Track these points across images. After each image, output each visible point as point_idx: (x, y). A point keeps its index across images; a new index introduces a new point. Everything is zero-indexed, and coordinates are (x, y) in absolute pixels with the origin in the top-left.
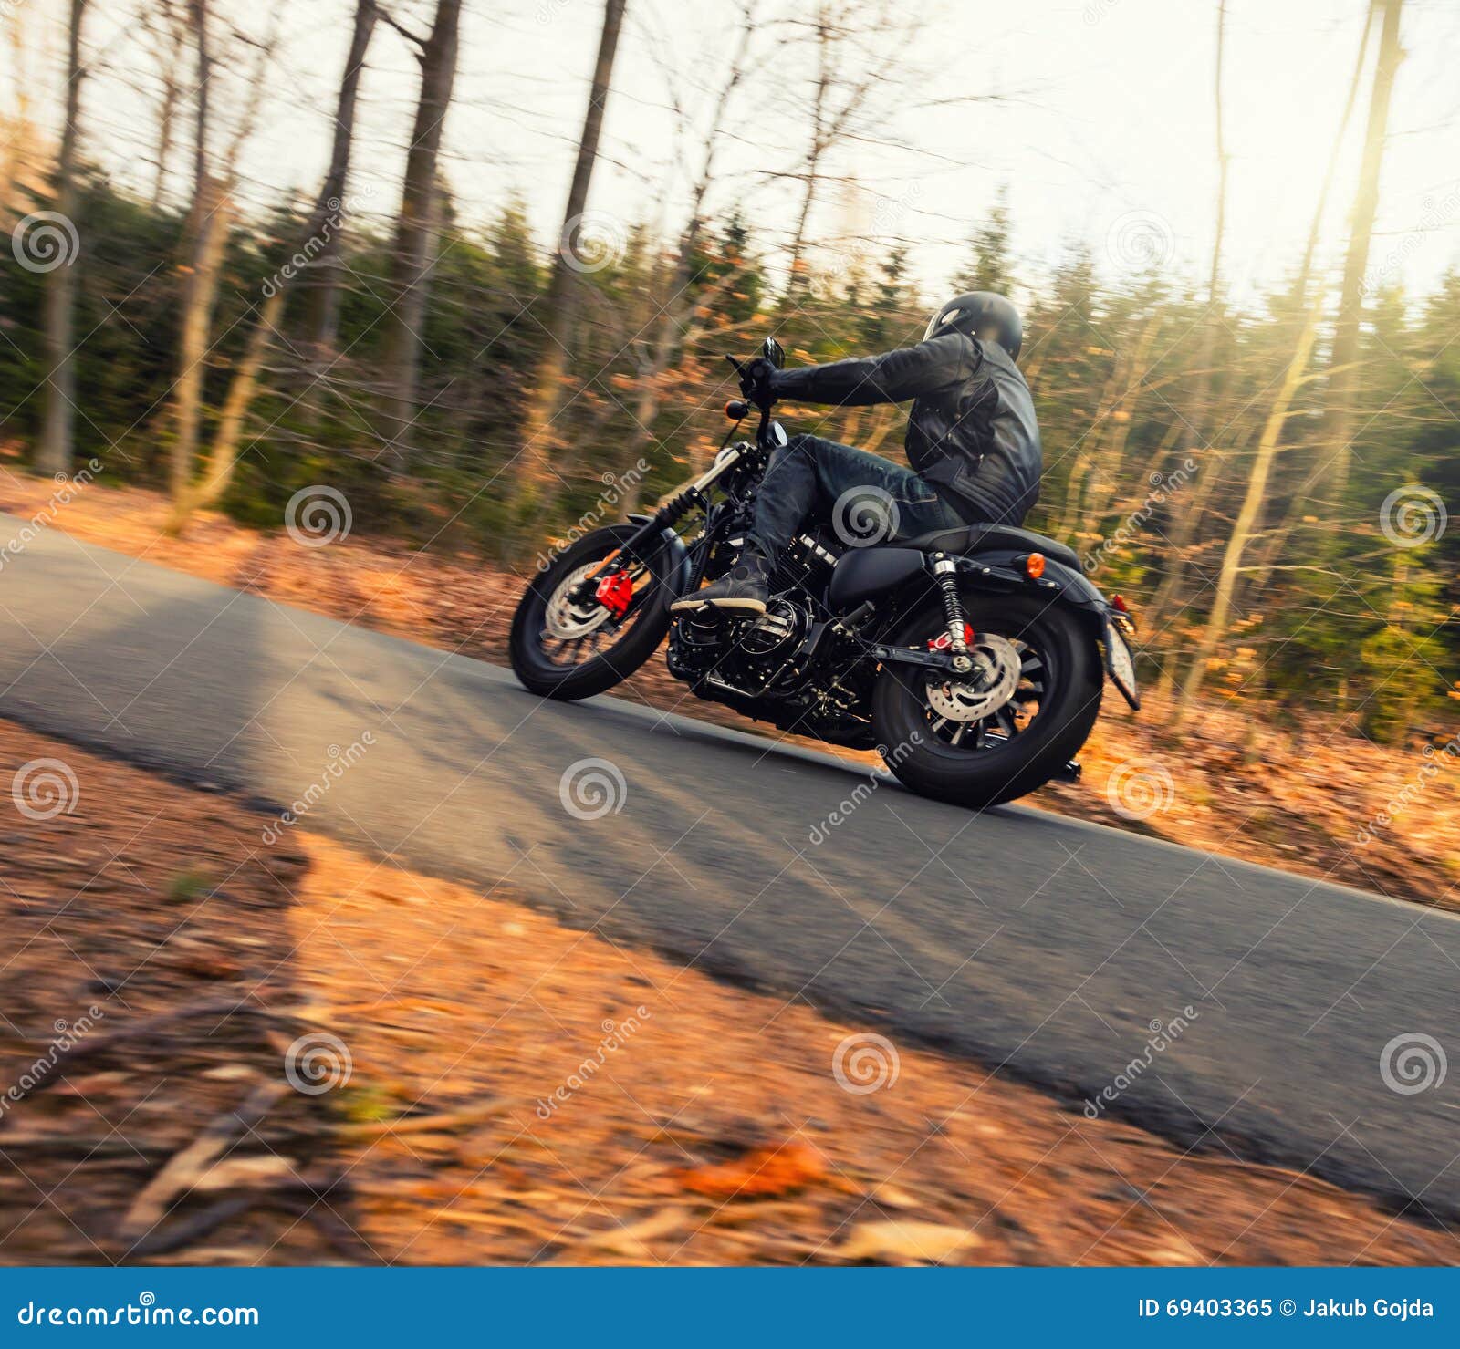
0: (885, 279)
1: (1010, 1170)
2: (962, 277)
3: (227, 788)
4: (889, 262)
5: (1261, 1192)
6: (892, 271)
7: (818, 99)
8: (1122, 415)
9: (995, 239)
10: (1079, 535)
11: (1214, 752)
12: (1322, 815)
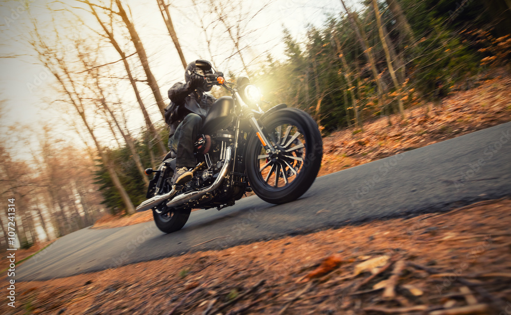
0: (269, 63)
1: (395, 239)
2: (286, 51)
3: (187, 251)
4: (268, 59)
5: (472, 211)
6: (270, 60)
7: (230, 35)
8: (341, 55)
9: (288, 37)
10: (349, 90)
11: (419, 119)
12: (460, 117)
